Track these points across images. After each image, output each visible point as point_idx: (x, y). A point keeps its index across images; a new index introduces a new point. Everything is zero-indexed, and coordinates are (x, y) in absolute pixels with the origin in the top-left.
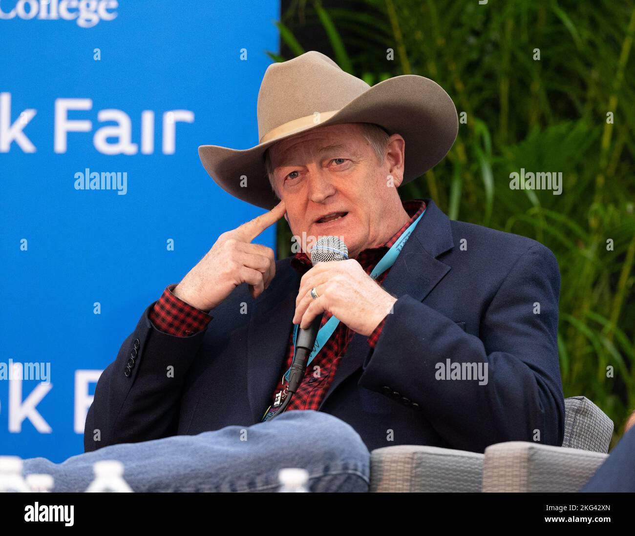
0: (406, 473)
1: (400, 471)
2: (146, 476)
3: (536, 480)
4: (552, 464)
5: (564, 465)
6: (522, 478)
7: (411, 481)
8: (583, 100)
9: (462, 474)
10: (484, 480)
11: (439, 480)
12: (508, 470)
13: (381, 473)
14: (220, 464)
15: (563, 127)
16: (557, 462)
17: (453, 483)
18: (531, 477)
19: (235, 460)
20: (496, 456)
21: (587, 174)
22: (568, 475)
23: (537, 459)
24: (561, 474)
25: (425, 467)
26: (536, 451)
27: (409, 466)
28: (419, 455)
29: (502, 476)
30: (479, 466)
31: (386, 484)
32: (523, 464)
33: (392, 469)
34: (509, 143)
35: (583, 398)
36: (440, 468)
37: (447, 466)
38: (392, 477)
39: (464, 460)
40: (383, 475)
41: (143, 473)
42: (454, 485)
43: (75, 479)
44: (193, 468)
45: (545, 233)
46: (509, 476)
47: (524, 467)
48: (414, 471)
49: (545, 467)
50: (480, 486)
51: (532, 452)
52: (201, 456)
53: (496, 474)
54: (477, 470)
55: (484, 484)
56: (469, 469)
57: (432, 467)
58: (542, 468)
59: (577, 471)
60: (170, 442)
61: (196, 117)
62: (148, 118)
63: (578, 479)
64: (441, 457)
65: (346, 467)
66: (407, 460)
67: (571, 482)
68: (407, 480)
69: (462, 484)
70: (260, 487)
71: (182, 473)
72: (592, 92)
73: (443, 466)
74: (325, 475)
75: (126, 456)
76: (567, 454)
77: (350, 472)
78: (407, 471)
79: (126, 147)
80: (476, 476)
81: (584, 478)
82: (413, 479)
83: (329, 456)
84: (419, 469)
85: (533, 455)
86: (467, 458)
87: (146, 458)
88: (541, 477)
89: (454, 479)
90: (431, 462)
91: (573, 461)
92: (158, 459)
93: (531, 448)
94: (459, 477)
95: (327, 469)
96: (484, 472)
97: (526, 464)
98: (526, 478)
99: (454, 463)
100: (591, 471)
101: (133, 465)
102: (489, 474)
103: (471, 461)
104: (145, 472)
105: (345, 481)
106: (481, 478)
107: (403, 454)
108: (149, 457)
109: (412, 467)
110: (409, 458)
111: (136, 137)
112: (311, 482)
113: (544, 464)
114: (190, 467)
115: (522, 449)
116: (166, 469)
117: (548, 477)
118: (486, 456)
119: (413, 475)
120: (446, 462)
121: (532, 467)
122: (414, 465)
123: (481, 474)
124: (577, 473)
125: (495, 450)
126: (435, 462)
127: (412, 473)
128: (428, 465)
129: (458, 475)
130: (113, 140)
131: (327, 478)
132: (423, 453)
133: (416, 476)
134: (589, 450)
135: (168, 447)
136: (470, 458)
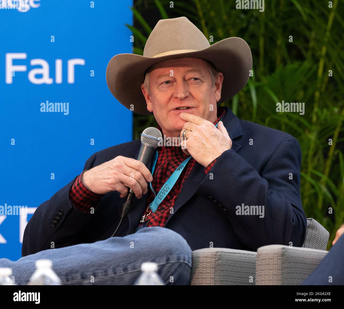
0: (212, 264)
1: (209, 262)
2: (65, 266)
3: (287, 266)
4: (295, 257)
5: (302, 258)
6: (279, 265)
7: (215, 268)
8: (307, 49)
9: (244, 264)
10: (257, 267)
11: (231, 267)
12: (270, 261)
13: (198, 264)
14: (107, 258)
15: (296, 65)
16: (298, 256)
17: (239, 269)
18: (284, 265)
19: (115, 256)
20: (263, 253)
21: (310, 92)
22: (305, 263)
23: (287, 255)
24: (301, 263)
25: (223, 260)
26: (286, 249)
27: (214, 259)
28: (219, 253)
29: (267, 264)
30: (254, 259)
31: (201, 270)
32: (279, 257)
33: (204, 261)
34: (265, 74)
35: (312, 219)
36: (231, 261)
37: (235, 259)
38: (204, 266)
39: (245, 255)
41: (63, 265)
42: (239, 270)
43: (24, 269)
44: (92, 261)
45: (286, 125)
46: (271, 264)
47: (280, 259)
48: (217, 262)
49: (292, 259)
50: (254, 270)
51: (284, 251)
52: (96, 254)
53: (264, 264)
54: (252, 261)
55: (257, 269)
56: (248, 261)
57: (227, 260)
58: (290, 260)
59: (310, 261)
60: (78, 247)
61: (86, 62)
62: (59, 63)
63: (310, 265)
64: (232, 254)
65: (179, 259)
66: (213, 256)
67: (306, 267)
68: (213, 268)
69: (244, 270)
70: (130, 271)
71: (85, 264)
72: (312, 44)
73: (233, 260)
74: (167, 263)
75: (53, 256)
76: (304, 251)
77: (181, 261)
78: (213, 263)
79: (47, 80)
80: (252, 265)
81: (313, 265)
82: (216, 267)
83: (169, 253)
84: (220, 261)
85: (285, 252)
86: (246, 255)
87: (65, 257)
88: (289, 264)
89: (240, 267)
90: (226, 257)
91: (307, 255)
92: (71, 257)
93: (283, 248)
94: (242, 265)
95: (168, 260)
96: (257, 262)
97: (281, 257)
98: (280, 266)
99: (239, 258)
100: (318, 261)
101: (57, 260)
102: (260, 263)
103: (249, 256)
104: (64, 264)
105: (178, 267)
106: (255, 265)
107: (210, 253)
108: (66, 256)
109: (215, 260)
110: (213, 255)
111: (52, 74)
112: (159, 267)
113: (292, 257)
114: (90, 261)
115: (278, 249)
116: (76, 262)
117: (293, 264)
118: (258, 253)
119: (216, 265)
120: (235, 257)
121: (284, 259)
122: (217, 259)
123: (255, 263)
124: (310, 262)
125: (263, 250)
126: (229, 257)
127: (215, 264)
128: (224, 259)
129: (242, 264)
130: (39, 76)
131: (168, 265)
132: (222, 252)
133: (218, 265)
134: (315, 248)
135: (77, 250)
136: (249, 254)
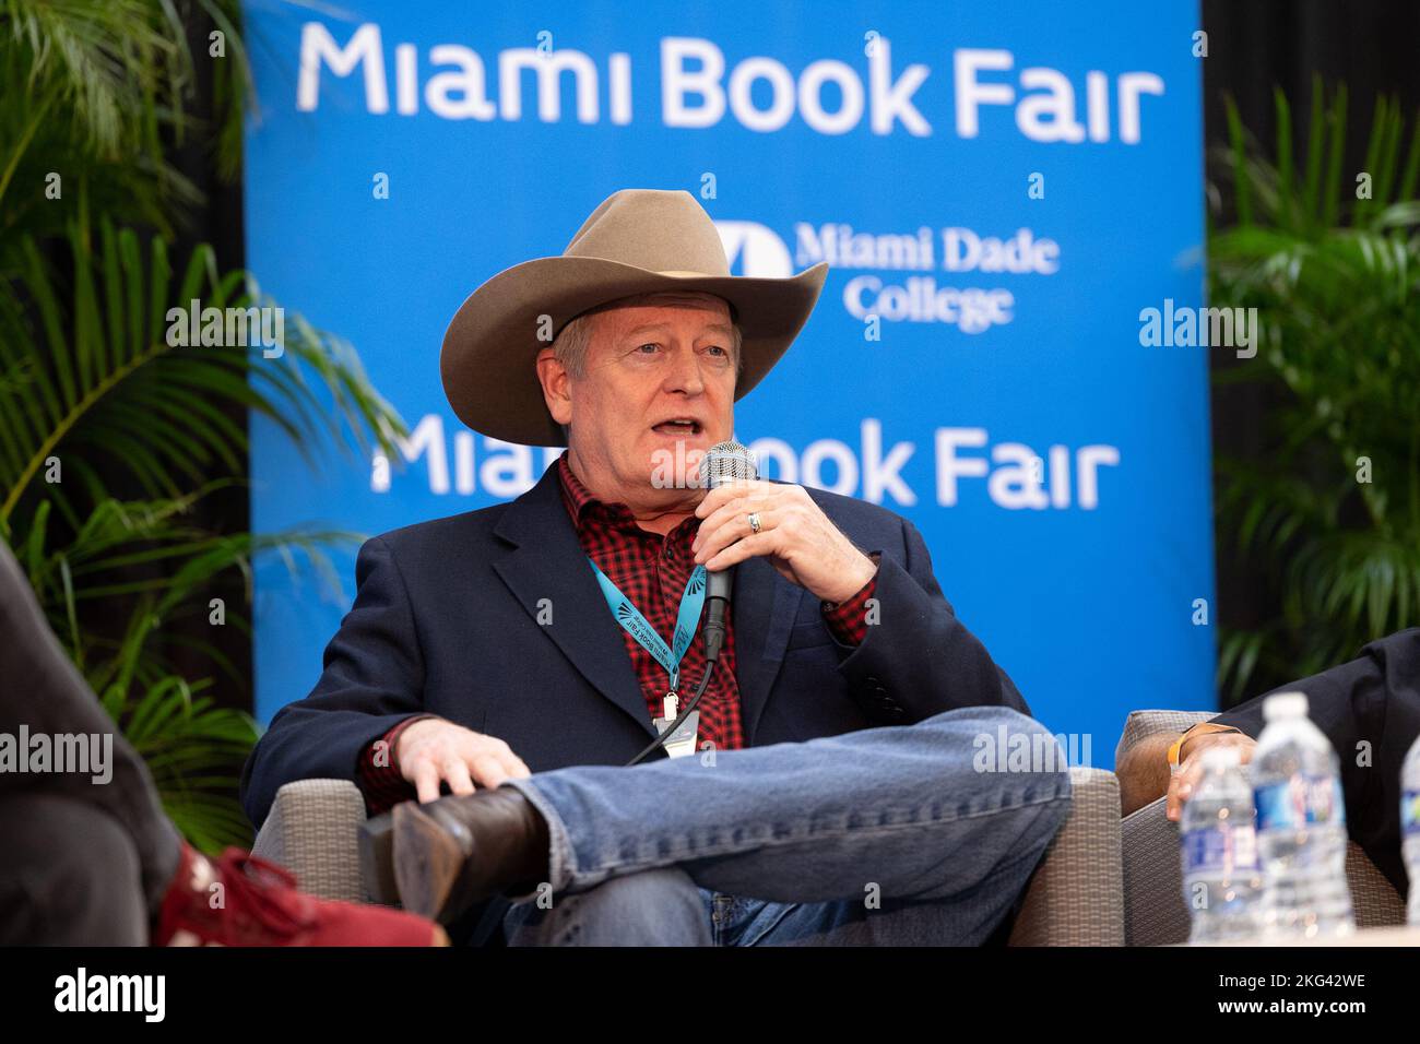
40: (1076, 807)
